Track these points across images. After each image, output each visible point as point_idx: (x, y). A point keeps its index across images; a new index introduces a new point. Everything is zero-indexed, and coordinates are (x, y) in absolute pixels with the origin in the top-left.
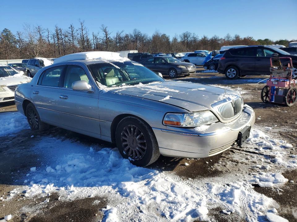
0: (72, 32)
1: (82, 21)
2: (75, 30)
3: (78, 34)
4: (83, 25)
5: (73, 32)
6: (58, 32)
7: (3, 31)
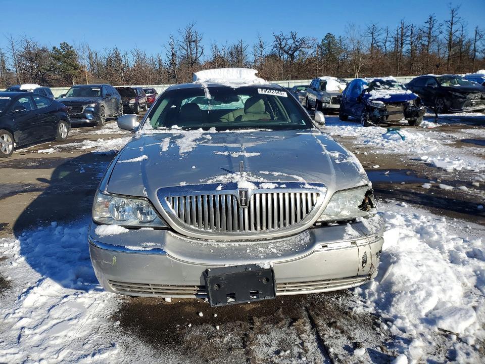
0: (430, 29)
1: (453, 7)
2: (436, 25)
3: (441, 33)
4: (454, 14)
5: (433, 29)
6: (404, 31)
7: (326, 37)
